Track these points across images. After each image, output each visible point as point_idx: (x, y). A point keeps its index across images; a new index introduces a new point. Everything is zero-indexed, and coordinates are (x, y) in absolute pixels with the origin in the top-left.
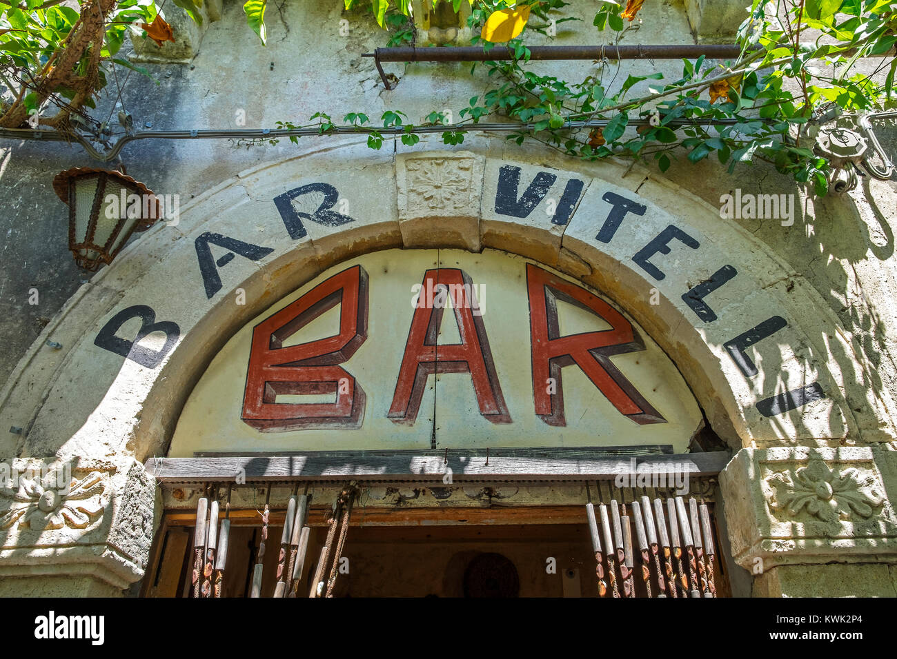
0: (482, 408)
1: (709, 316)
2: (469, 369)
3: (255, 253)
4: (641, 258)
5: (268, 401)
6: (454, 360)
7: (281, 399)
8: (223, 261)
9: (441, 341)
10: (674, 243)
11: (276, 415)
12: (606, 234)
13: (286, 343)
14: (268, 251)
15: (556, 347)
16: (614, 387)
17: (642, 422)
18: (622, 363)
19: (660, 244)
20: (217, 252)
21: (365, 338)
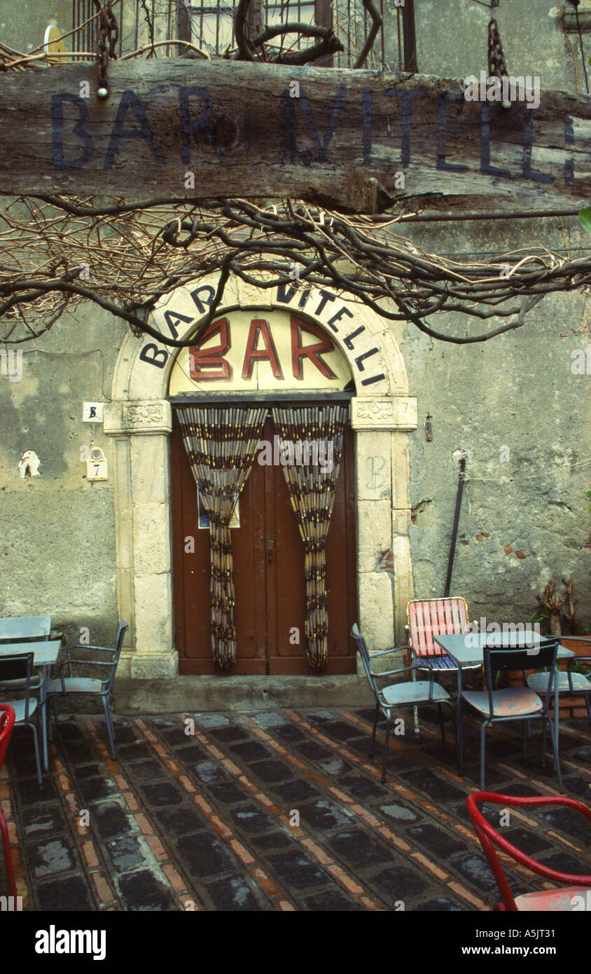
0: (274, 374)
1: (351, 348)
2: (269, 359)
3: (188, 320)
4: (330, 323)
5: (198, 371)
6: (263, 356)
7: (203, 370)
8: (177, 323)
9: (258, 349)
10: (344, 316)
11: (201, 376)
12: (318, 312)
13: (202, 348)
14: (192, 319)
15: (301, 351)
16: (321, 365)
17: (330, 379)
18: (325, 357)
19: (338, 317)
20: (174, 320)
21: (230, 347)
